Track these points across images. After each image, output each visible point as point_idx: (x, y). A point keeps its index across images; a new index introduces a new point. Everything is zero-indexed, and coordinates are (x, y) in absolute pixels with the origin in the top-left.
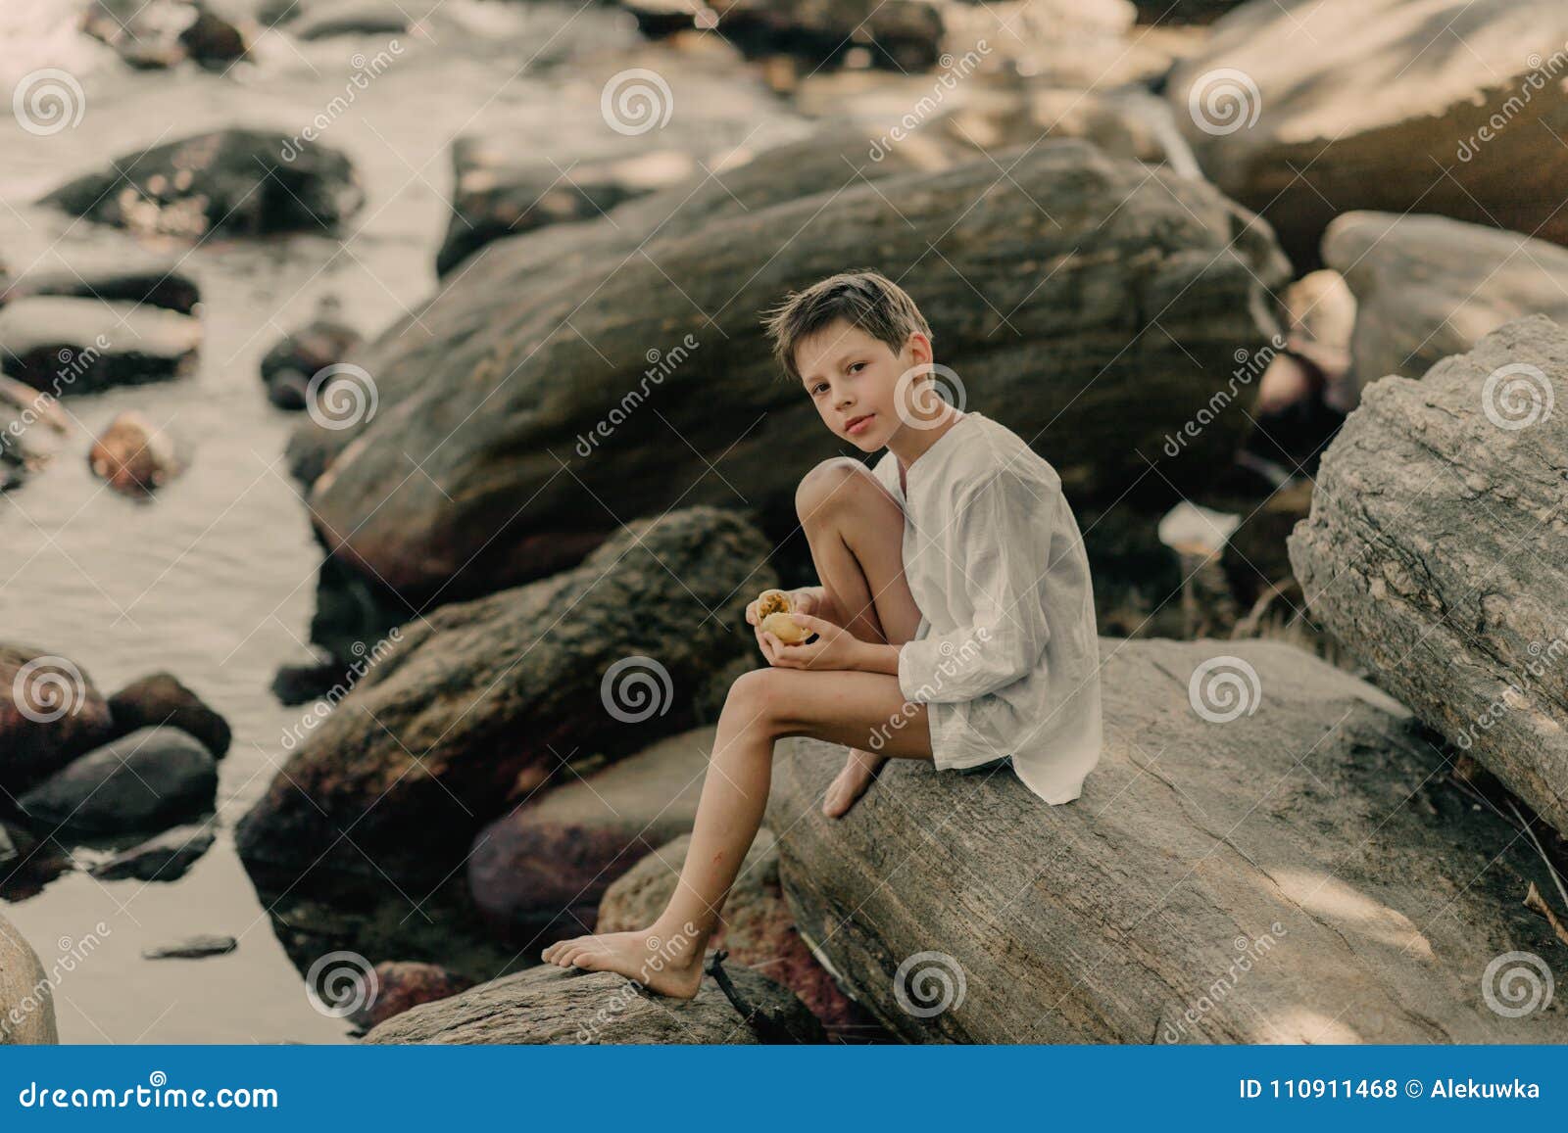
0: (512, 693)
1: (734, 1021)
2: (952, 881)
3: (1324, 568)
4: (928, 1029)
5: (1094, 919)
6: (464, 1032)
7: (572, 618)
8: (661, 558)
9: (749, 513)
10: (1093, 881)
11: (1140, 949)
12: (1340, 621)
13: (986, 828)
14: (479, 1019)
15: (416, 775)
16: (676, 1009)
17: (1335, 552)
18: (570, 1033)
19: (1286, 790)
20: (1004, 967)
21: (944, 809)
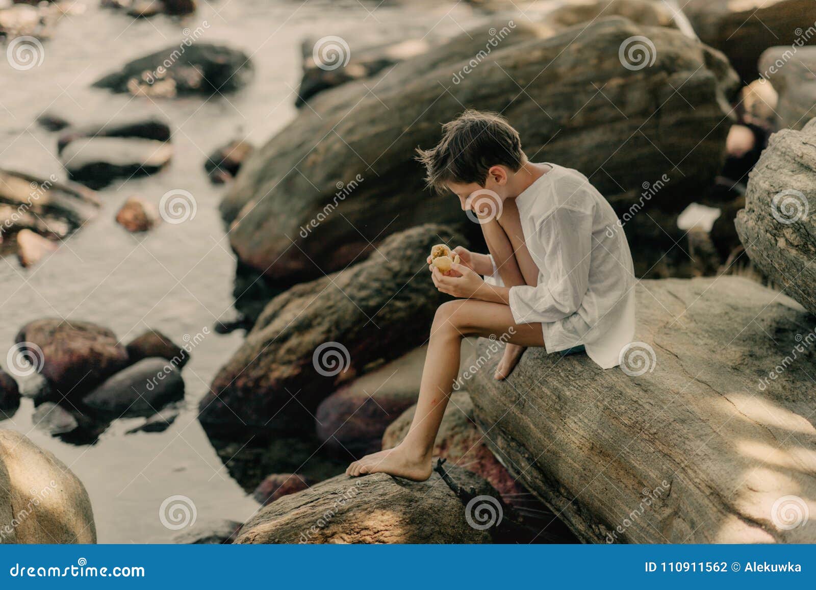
0: (333, 329)
1: (449, 495)
2: (560, 413)
3: (753, 234)
4: (553, 493)
5: (636, 429)
6: (302, 509)
7: (362, 287)
8: (409, 252)
9: (456, 226)
10: (634, 409)
11: (660, 444)
12: (764, 262)
13: (577, 384)
14: (312, 502)
15: (286, 375)
16: (417, 491)
17: (758, 225)
18: (358, 507)
19: (738, 354)
20: (590, 458)
21: (555, 375)
